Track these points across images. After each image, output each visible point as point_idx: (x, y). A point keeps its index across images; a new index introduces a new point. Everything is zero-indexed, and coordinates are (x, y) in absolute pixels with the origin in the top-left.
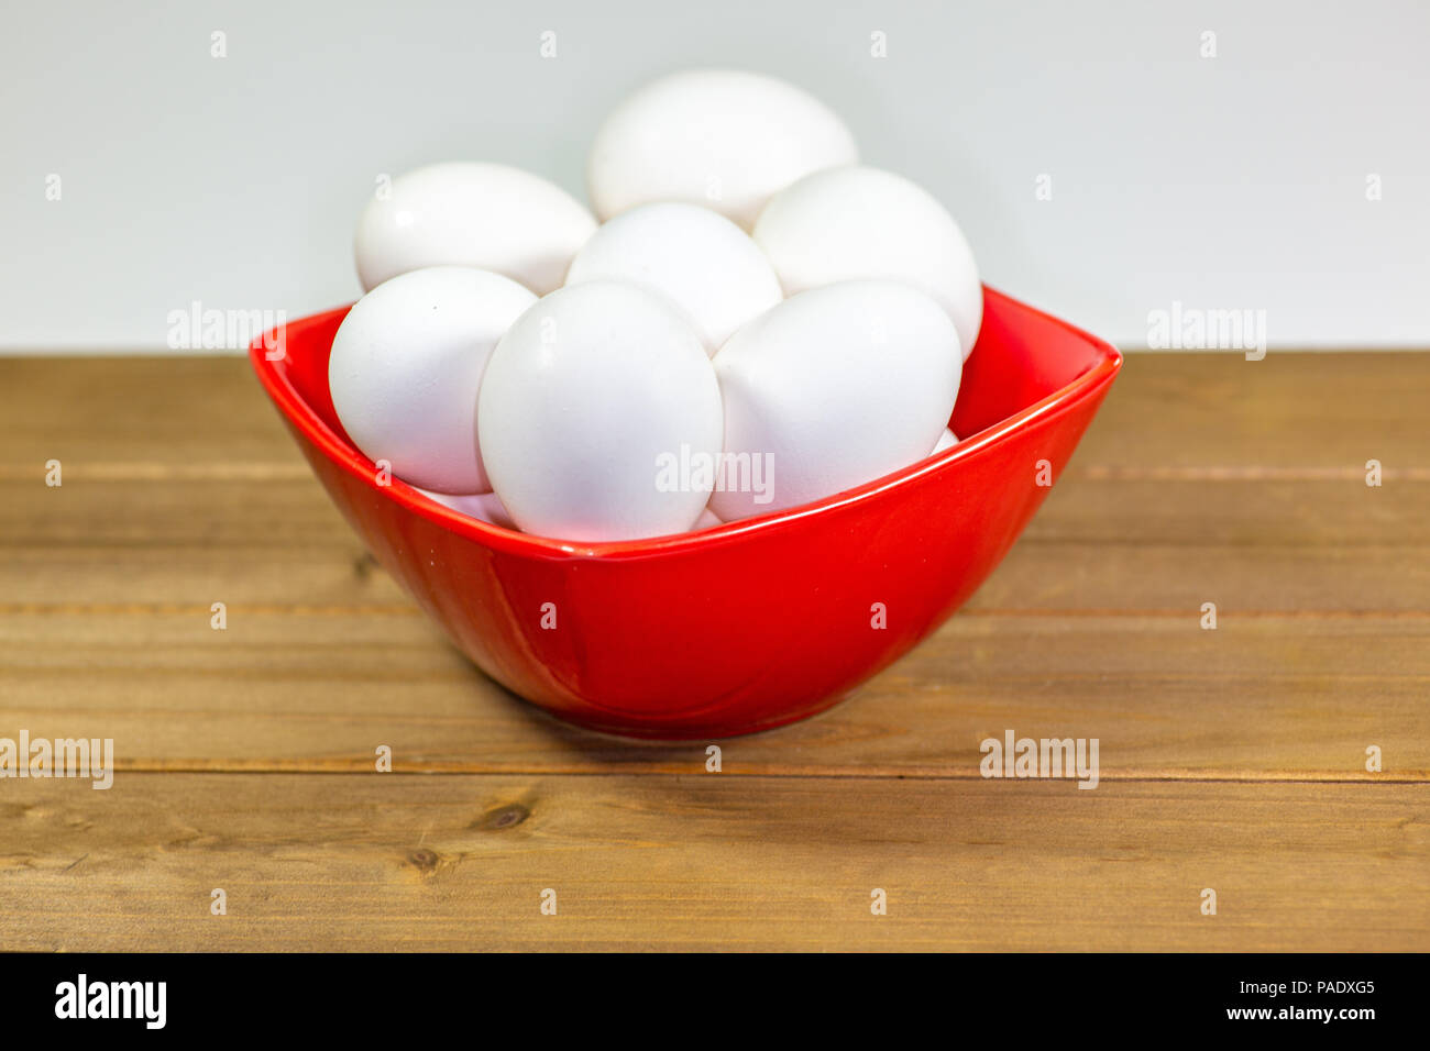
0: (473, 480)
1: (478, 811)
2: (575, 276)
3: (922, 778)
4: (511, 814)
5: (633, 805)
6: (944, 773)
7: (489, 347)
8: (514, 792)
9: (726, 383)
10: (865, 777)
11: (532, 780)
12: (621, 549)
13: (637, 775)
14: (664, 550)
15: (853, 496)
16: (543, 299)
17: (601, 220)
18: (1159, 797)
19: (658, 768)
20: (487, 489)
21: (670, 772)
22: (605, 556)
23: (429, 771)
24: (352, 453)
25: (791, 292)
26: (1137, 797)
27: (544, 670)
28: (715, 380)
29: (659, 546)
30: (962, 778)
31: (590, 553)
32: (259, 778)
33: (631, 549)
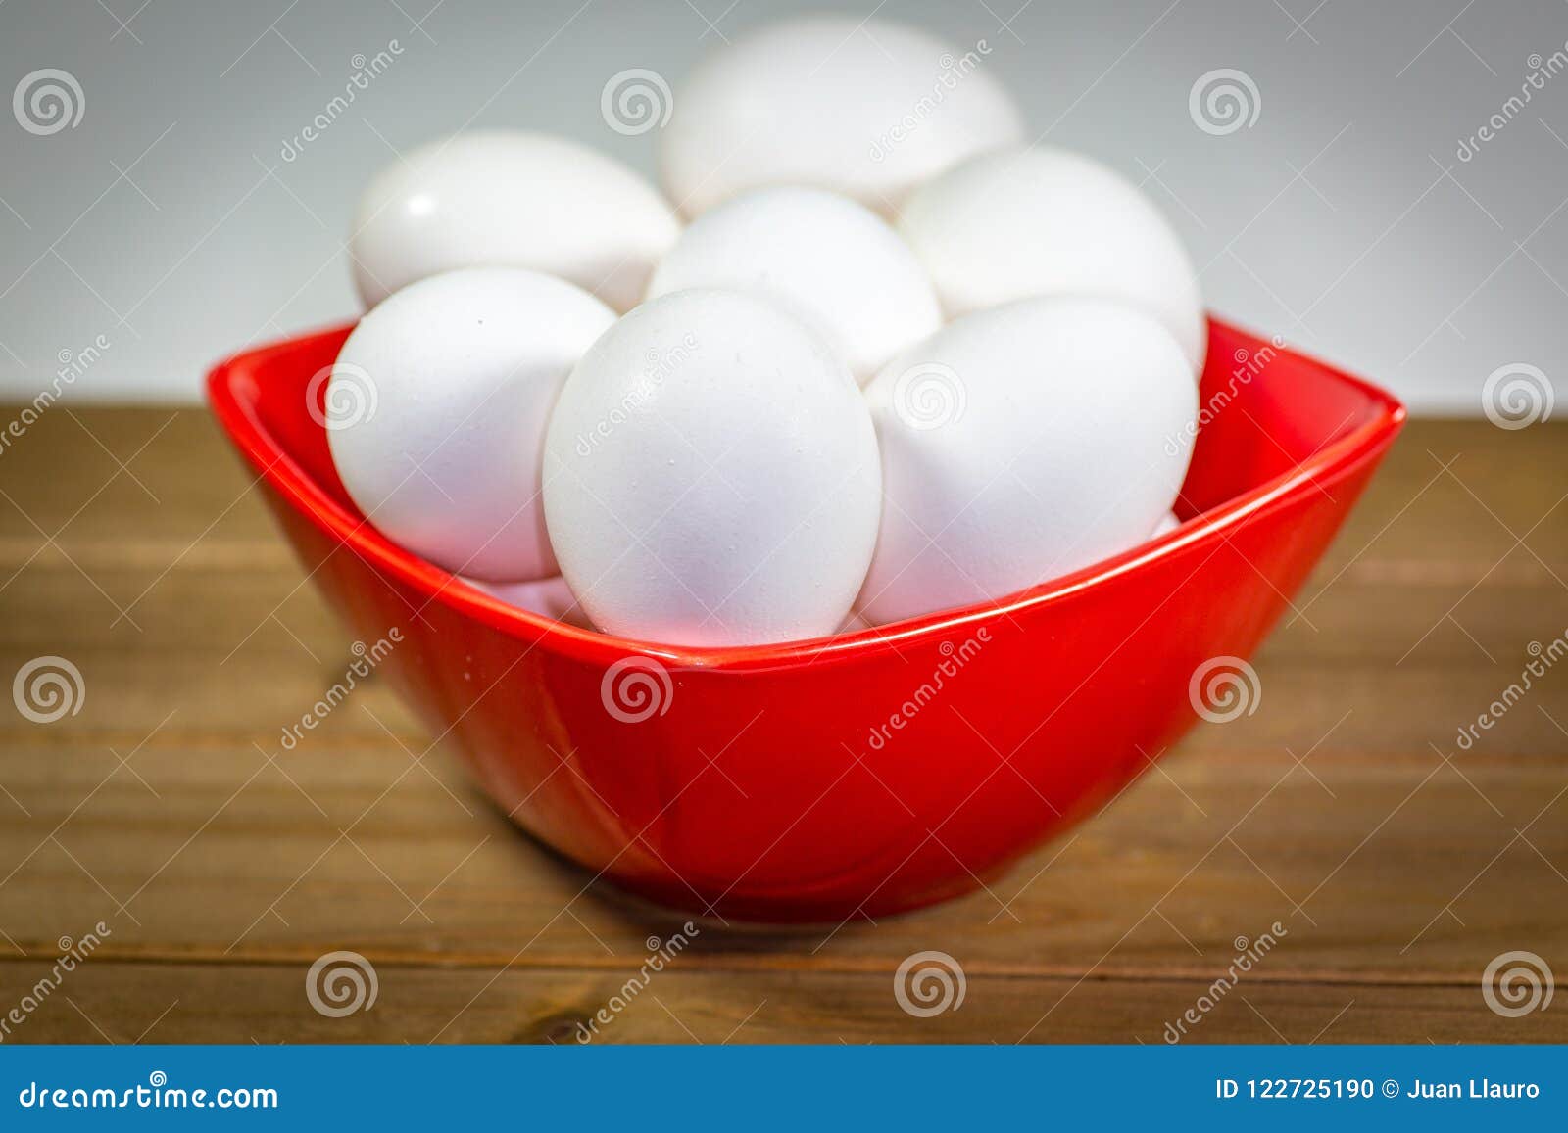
0: (534, 561)
1: (520, 1019)
2: (660, 286)
3: (1131, 980)
4: (568, 1023)
5: (735, 1012)
6: (1159, 973)
7: (560, 376)
8: (569, 994)
9: (886, 433)
10: (1052, 978)
11: (593, 977)
12: (745, 657)
13: (738, 971)
14: (794, 660)
15: (1056, 589)
16: (625, 317)
17: (685, 217)
18: (1460, 1008)
19: (766, 962)
20: (552, 572)
21: (783, 966)
22: (722, 667)
23: (448, 961)
24: (351, 520)
25: (955, 316)
26: (1428, 1007)
27: (612, 824)
28: (871, 428)
29: (798, 654)
30: (1186, 980)
31: (699, 662)
32: (211, 973)
33: (758, 657)
